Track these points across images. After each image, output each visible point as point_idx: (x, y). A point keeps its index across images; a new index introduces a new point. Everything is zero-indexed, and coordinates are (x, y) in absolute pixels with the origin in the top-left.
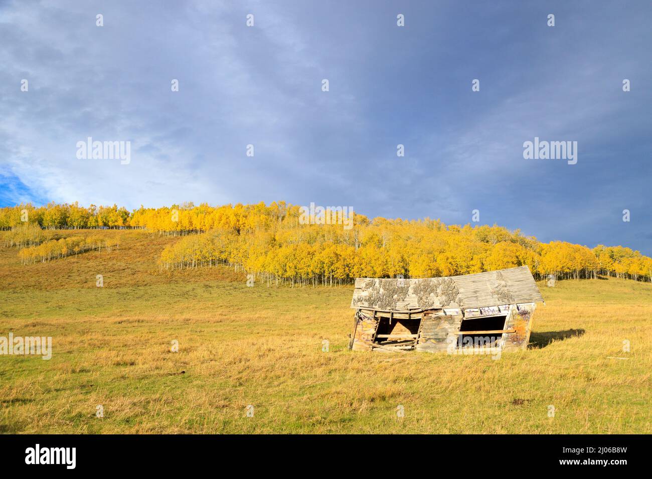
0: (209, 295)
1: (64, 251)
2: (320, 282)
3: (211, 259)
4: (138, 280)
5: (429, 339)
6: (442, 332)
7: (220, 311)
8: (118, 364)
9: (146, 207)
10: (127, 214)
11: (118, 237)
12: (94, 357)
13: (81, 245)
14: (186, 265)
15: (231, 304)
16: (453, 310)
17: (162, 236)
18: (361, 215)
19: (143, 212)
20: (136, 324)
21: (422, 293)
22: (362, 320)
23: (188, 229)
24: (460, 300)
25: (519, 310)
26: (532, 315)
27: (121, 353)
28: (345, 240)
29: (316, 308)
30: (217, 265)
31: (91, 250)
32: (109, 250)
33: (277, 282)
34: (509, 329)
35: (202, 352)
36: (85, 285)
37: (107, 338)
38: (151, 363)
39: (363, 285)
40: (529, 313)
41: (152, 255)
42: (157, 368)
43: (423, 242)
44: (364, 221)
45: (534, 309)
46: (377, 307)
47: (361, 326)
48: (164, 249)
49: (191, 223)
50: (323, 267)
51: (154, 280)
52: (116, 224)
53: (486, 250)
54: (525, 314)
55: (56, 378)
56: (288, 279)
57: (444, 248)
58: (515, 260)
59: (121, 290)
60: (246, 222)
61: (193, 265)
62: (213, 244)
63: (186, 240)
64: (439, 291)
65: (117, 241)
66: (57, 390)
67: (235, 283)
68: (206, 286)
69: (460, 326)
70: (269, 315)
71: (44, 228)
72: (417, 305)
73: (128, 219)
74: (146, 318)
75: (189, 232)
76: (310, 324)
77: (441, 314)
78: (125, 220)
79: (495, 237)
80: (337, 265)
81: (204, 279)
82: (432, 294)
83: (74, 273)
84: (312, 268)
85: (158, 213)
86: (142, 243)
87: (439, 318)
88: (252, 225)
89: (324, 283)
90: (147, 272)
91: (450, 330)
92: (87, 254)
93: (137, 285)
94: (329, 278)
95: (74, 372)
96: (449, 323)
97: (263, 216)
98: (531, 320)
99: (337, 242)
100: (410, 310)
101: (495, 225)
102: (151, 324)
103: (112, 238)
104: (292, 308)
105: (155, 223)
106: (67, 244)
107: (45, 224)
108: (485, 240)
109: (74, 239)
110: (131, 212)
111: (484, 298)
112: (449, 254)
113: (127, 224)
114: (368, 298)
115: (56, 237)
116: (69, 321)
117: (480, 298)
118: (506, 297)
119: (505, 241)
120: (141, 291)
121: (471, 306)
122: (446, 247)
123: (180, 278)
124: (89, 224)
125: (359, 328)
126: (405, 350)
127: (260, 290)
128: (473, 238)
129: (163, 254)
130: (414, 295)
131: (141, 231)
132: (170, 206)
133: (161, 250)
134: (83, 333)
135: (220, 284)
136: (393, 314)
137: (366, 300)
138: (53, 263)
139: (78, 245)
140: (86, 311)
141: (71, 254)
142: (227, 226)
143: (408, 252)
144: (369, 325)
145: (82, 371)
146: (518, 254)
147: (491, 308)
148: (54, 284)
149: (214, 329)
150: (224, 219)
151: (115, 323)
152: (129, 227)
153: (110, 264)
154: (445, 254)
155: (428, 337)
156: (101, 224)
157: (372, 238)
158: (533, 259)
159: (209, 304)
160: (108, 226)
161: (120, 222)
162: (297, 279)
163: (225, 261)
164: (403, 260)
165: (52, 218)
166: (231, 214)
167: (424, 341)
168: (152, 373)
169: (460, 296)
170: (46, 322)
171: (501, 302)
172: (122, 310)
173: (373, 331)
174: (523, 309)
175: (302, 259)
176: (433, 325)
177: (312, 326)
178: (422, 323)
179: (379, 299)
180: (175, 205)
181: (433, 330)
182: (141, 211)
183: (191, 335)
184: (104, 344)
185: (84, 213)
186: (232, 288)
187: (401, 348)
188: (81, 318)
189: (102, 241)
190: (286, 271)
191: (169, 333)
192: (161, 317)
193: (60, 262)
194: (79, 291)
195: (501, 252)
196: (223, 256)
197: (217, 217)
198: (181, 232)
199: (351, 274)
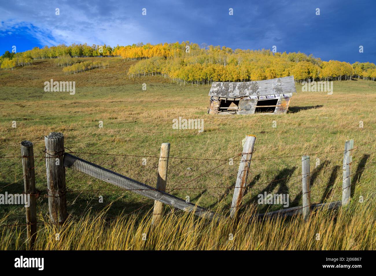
0: (152, 90)
1: (84, 68)
2: (206, 83)
3: (152, 72)
4: (119, 82)
5: (243, 109)
6: (249, 106)
7: (157, 97)
8: (110, 118)
9: (120, 45)
10: (111, 49)
11: (107, 61)
12: (101, 116)
13: (91, 65)
14: (141, 75)
15: (163, 94)
16: (254, 97)
17: (129, 60)
18: (228, 48)
19: (119, 48)
20: (119, 103)
21: (242, 89)
22: (213, 101)
23: (141, 57)
24: (258, 92)
25: (284, 96)
26: (290, 99)
27: (112, 114)
28: (219, 62)
29: (203, 96)
30: (156, 75)
31: (96, 68)
32: (104, 68)
33: (185, 83)
34: (279, 105)
35: (145, 114)
36: (95, 85)
37: (106, 109)
38: (123, 118)
39: (215, 85)
40: (289, 98)
41: (125, 70)
42: (126, 120)
43: (259, 62)
44: (230, 51)
45: (291, 95)
46: (220, 95)
47: (213, 104)
48: (130, 67)
49: (142, 54)
50: (207, 76)
51: (127, 82)
52: (106, 54)
53: (292, 66)
54: (287, 98)
55: (86, 123)
56: (190, 82)
57: (270, 65)
58: (307, 71)
59: (112, 87)
60: (170, 53)
61: (144, 75)
62: (153, 64)
63: (141, 62)
64: (249, 88)
65: (107, 63)
66: (87, 127)
67: (165, 84)
68: (151, 85)
69: (256, 103)
70: (180, 99)
71: (72, 57)
72: (239, 94)
73: (112, 52)
74: (123, 100)
75: (142, 58)
76: (197, 103)
77: (248, 98)
78: (110, 52)
79: (298, 59)
80: (214, 75)
81: (150, 82)
82: (246, 89)
83: (89, 79)
84: (201, 76)
85: (126, 49)
86: (119, 64)
87: (247, 100)
88: (173, 54)
89: (208, 83)
90: (123, 79)
91: (252, 105)
92: (94, 70)
93: (119, 85)
94: (210, 81)
95: (93, 121)
96: (252, 102)
97: (178, 50)
98: (289, 101)
99: (215, 62)
100: (235, 96)
101: (299, 52)
102: (125, 103)
103: (105, 62)
104: (191, 96)
105: (125, 54)
106: (84, 65)
107: (73, 55)
108: (292, 60)
109: (87, 62)
110: (113, 48)
111: (269, 91)
112: (272, 68)
113: (112, 54)
114: (217, 91)
115: (79, 61)
116: (89, 101)
117: (267, 91)
118: (279, 90)
119: (303, 61)
120: (121, 87)
121: (262, 95)
122: (271, 65)
123: (139, 82)
124: (93, 54)
125: (212, 104)
126: (232, 114)
127: (177, 87)
128: (286, 59)
129: (130, 70)
130: (238, 90)
131: (119, 58)
132: (131, 45)
133: (129, 68)
134: (96, 106)
135: (158, 84)
136: (227, 98)
137: (216, 92)
138: (79, 74)
139: (90, 65)
140: (97, 97)
141: (87, 70)
142: (160, 55)
143: (251, 68)
144: (216, 103)
145: (96, 121)
146: (309, 68)
147: (271, 96)
148: (81, 84)
149: (153, 105)
150: (158, 51)
151: (110, 102)
152: (113, 56)
153: (106, 75)
154: (270, 68)
155: (242, 108)
156: (99, 54)
157: (233, 60)
158: (317, 70)
159: (152, 94)
160: (103, 55)
161: (108, 54)
162: (194, 82)
163: (160, 73)
164: (248, 72)
165: (76, 51)
166: (162, 49)
167: (241, 110)
168: (123, 122)
169: (258, 90)
170: (80, 102)
171: (276, 93)
172: (113, 96)
173: (218, 106)
174: (286, 96)
175: (197, 72)
176: (244, 103)
177: (198, 104)
178: (240, 102)
179: (222, 92)
180: (134, 44)
181: (245, 106)
182: (118, 47)
183: (143, 107)
184: (105, 111)
185: (90, 49)
186: (163, 86)
187: (231, 113)
188: (95, 100)
189: (100, 63)
190: (189, 78)
191: (133, 107)
192: (130, 100)
193: (82, 74)
194: (93, 88)
195: (300, 67)
196: (158, 71)
197: (155, 51)
198: (138, 59)
199: (221, 79)
